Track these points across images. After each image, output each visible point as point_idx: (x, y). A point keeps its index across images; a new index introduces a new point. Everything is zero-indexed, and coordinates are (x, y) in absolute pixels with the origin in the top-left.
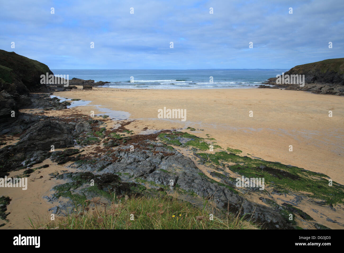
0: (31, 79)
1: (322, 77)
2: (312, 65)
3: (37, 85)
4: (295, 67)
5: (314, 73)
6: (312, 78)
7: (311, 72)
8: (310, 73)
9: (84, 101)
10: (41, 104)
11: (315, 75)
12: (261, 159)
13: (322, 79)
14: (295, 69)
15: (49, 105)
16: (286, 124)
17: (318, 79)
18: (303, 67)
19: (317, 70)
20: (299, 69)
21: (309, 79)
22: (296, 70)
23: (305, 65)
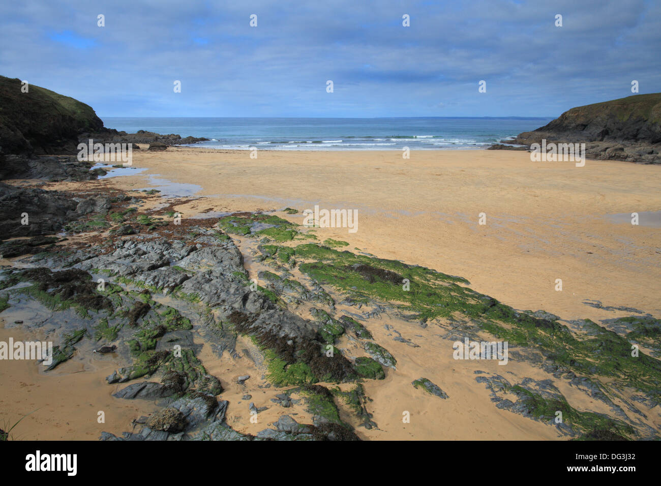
0: (46, 130)
1: (620, 130)
2: (603, 107)
3: (59, 141)
4: (570, 110)
5: (604, 122)
6: (599, 132)
7: (600, 119)
8: (597, 121)
9: (135, 168)
10: (47, 171)
11: (605, 127)
12: (372, 255)
13: (620, 134)
14: (570, 115)
15: (62, 174)
16: (477, 206)
17: (611, 134)
18: (586, 110)
19: (611, 116)
20: (576, 115)
21: (592, 133)
22: (572, 116)
23: (589, 106)
